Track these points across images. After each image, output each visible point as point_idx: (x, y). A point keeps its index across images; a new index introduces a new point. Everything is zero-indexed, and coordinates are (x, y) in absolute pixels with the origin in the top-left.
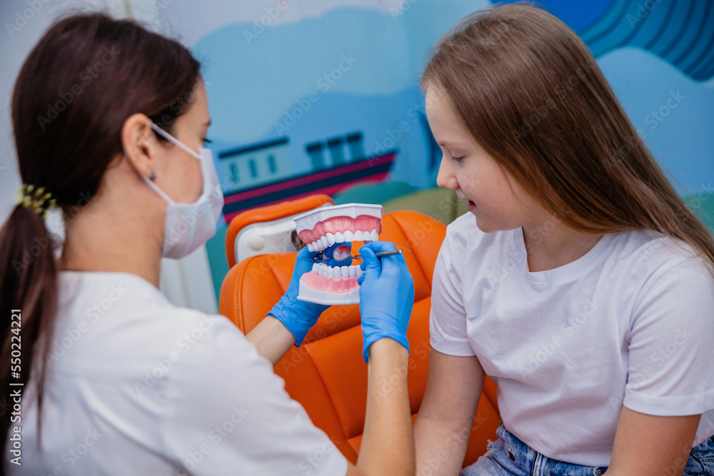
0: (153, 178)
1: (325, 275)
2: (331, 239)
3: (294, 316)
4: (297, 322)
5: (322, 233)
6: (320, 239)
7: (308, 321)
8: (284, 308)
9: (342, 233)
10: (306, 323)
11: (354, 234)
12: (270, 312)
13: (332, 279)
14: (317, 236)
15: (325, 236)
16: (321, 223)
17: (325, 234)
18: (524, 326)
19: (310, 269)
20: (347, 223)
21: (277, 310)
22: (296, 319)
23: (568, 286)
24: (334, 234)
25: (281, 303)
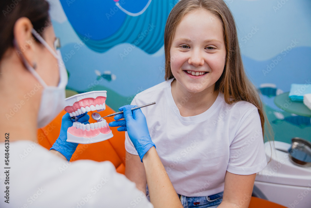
0: (35, 67)
1: (81, 128)
2: (84, 110)
3: (66, 148)
4: (68, 151)
5: (78, 107)
6: (77, 110)
7: (72, 150)
8: (60, 145)
9: (89, 106)
10: (72, 151)
11: (95, 106)
12: (52, 148)
13: (85, 130)
14: (75, 109)
15: (80, 109)
16: (77, 103)
17: (80, 108)
18: (180, 141)
19: (72, 125)
20: (91, 101)
21: (55, 146)
22: (67, 149)
23: (202, 123)
24: (85, 107)
25: (58, 143)
